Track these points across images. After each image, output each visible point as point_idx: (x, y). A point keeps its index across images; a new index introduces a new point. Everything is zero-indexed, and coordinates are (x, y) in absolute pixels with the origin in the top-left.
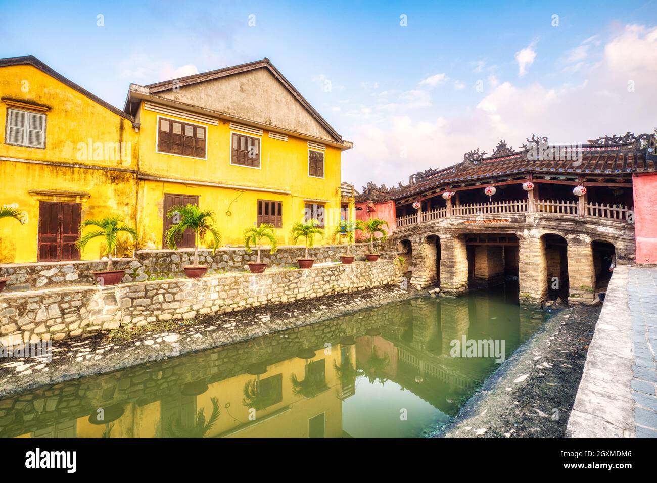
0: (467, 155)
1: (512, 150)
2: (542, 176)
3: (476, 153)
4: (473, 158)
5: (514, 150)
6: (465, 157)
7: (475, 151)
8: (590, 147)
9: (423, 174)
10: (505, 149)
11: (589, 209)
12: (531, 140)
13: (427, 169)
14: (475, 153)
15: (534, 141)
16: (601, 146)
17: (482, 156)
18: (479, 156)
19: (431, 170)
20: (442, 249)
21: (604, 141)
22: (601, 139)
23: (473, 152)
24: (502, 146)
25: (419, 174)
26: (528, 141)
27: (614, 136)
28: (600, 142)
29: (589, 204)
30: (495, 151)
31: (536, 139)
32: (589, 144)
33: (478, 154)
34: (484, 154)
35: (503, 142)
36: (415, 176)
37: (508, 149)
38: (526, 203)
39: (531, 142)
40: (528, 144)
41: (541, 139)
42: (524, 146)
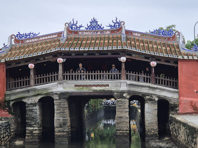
0: (67, 25)
1: (102, 27)
2: (131, 53)
3: (75, 25)
4: (72, 28)
5: (103, 27)
7: (74, 23)
10: (97, 25)
12: (115, 22)
15: (117, 23)
18: (77, 27)
20: (55, 109)
23: (72, 23)
26: (113, 21)
29: (156, 76)
30: (89, 26)
31: (118, 21)
34: (81, 26)
35: (95, 19)
37: (99, 25)
38: (120, 73)
39: (115, 23)
40: (113, 24)
41: (121, 22)
42: (110, 26)
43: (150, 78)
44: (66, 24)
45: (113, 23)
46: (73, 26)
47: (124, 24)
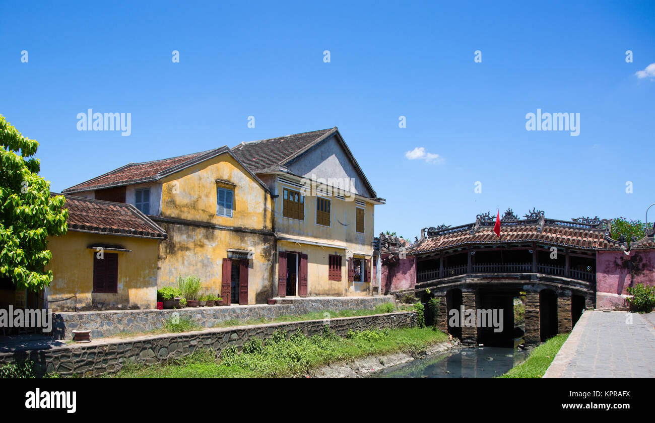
0: (479, 217)
1: (518, 218)
2: (542, 245)
4: (484, 219)
5: (519, 218)
6: (478, 218)
7: (486, 214)
8: (573, 223)
9: (435, 229)
10: (512, 215)
11: (571, 272)
12: (532, 212)
13: (440, 225)
14: (486, 216)
15: (535, 213)
16: (580, 224)
17: (493, 220)
18: (490, 219)
19: (444, 226)
21: (581, 220)
22: (580, 218)
23: (484, 215)
24: (509, 214)
25: (431, 228)
26: (530, 212)
27: (588, 218)
28: (579, 221)
29: (571, 268)
30: (504, 216)
31: (536, 211)
32: (572, 221)
33: (488, 217)
34: (493, 217)
35: (510, 210)
36: (427, 230)
38: (530, 265)
39: (532, 214)
40: (530, 215)
41: (540, 212)
42: (527, 216)
43: (563, 271)
44: (477, 216)
45: (530, 213)
46: (486, 218)
47: (543, 214)
